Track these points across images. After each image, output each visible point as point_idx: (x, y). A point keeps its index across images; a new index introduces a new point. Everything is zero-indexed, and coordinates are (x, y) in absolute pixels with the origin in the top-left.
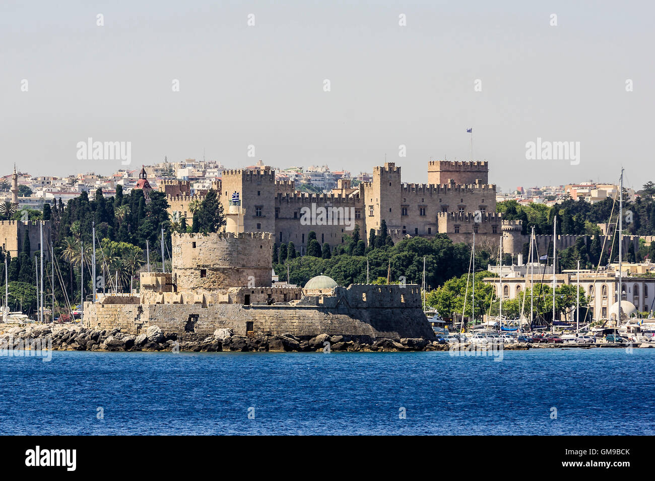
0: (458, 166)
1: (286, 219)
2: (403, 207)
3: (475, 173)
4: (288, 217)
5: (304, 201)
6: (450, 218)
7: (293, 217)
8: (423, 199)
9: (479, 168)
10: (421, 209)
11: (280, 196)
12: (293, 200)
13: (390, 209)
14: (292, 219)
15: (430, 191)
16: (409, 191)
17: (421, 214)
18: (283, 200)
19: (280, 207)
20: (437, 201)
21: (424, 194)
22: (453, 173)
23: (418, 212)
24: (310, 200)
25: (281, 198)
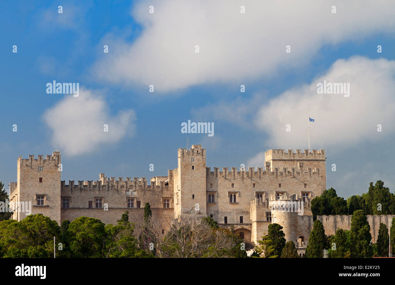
0: (292, 155)
1: (79, 209)
2: (209, 193)
3: (311, 162)
4: (81, 207)
5: (101, 189)
6: (261, 204)
7: (88, 206)
8: (233, 184)
9: (315, 156)
10: (231, 196)
11: (72, 184)
12: (88, 188)
13: (193, 196)
14: (86, 209)
15: (241, 175)
16: (217, 176)
17: (231, 201)
18: (75, 188)
19: (71, 195)
20: (251, 185)
21: (234, 179)
22: (287, 162)
23: (228, 199)
24: (108, 188)
25: (73, 186)
